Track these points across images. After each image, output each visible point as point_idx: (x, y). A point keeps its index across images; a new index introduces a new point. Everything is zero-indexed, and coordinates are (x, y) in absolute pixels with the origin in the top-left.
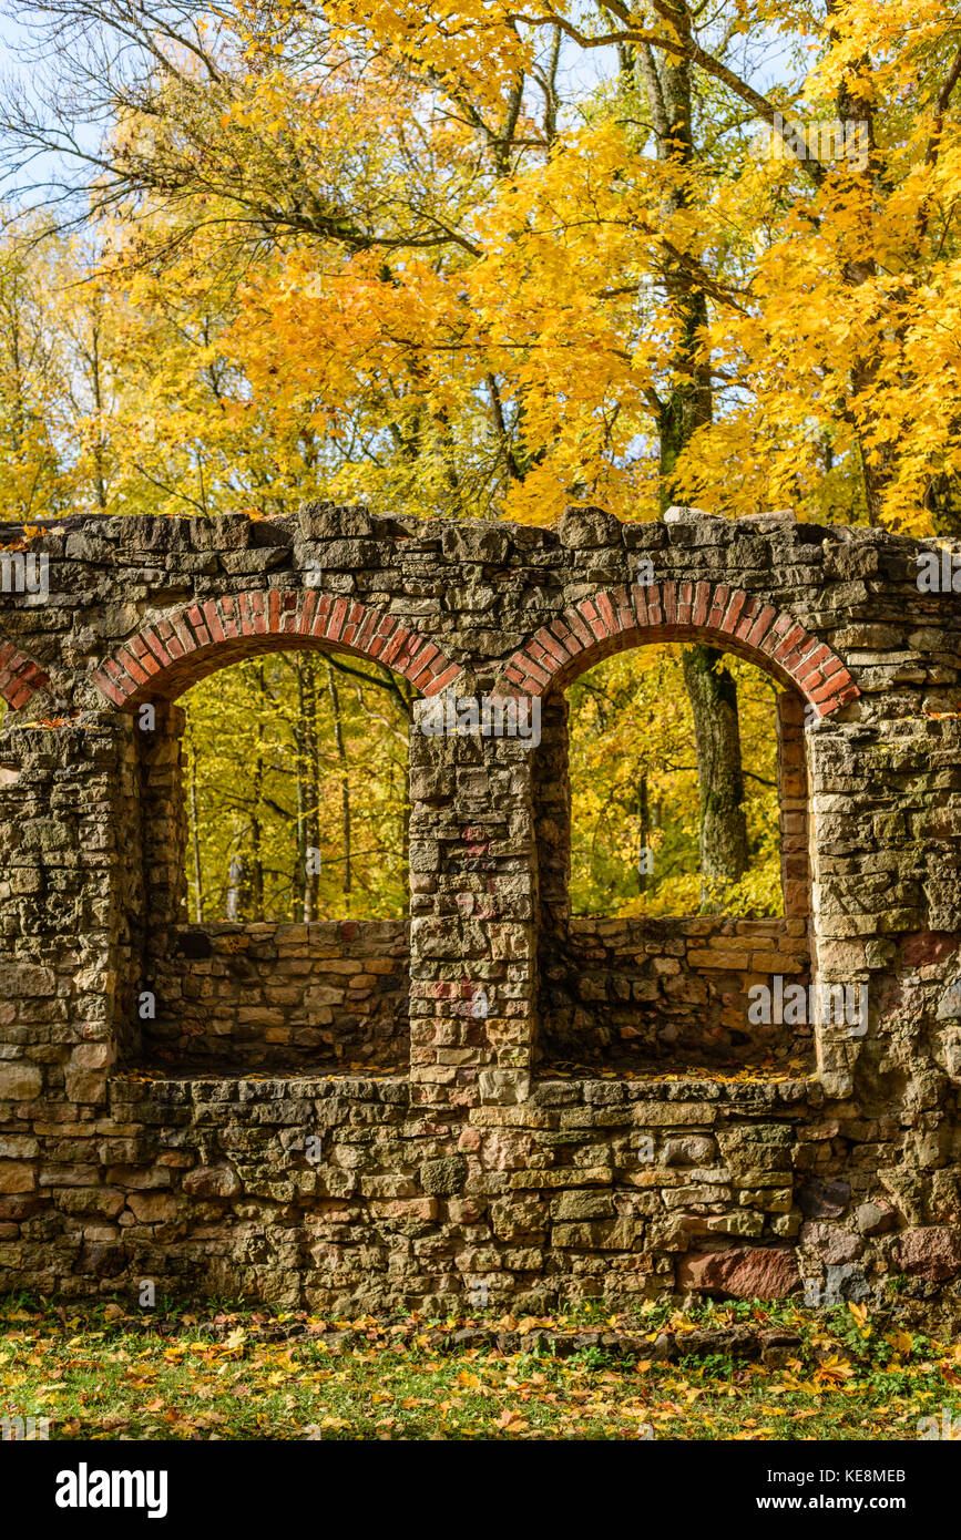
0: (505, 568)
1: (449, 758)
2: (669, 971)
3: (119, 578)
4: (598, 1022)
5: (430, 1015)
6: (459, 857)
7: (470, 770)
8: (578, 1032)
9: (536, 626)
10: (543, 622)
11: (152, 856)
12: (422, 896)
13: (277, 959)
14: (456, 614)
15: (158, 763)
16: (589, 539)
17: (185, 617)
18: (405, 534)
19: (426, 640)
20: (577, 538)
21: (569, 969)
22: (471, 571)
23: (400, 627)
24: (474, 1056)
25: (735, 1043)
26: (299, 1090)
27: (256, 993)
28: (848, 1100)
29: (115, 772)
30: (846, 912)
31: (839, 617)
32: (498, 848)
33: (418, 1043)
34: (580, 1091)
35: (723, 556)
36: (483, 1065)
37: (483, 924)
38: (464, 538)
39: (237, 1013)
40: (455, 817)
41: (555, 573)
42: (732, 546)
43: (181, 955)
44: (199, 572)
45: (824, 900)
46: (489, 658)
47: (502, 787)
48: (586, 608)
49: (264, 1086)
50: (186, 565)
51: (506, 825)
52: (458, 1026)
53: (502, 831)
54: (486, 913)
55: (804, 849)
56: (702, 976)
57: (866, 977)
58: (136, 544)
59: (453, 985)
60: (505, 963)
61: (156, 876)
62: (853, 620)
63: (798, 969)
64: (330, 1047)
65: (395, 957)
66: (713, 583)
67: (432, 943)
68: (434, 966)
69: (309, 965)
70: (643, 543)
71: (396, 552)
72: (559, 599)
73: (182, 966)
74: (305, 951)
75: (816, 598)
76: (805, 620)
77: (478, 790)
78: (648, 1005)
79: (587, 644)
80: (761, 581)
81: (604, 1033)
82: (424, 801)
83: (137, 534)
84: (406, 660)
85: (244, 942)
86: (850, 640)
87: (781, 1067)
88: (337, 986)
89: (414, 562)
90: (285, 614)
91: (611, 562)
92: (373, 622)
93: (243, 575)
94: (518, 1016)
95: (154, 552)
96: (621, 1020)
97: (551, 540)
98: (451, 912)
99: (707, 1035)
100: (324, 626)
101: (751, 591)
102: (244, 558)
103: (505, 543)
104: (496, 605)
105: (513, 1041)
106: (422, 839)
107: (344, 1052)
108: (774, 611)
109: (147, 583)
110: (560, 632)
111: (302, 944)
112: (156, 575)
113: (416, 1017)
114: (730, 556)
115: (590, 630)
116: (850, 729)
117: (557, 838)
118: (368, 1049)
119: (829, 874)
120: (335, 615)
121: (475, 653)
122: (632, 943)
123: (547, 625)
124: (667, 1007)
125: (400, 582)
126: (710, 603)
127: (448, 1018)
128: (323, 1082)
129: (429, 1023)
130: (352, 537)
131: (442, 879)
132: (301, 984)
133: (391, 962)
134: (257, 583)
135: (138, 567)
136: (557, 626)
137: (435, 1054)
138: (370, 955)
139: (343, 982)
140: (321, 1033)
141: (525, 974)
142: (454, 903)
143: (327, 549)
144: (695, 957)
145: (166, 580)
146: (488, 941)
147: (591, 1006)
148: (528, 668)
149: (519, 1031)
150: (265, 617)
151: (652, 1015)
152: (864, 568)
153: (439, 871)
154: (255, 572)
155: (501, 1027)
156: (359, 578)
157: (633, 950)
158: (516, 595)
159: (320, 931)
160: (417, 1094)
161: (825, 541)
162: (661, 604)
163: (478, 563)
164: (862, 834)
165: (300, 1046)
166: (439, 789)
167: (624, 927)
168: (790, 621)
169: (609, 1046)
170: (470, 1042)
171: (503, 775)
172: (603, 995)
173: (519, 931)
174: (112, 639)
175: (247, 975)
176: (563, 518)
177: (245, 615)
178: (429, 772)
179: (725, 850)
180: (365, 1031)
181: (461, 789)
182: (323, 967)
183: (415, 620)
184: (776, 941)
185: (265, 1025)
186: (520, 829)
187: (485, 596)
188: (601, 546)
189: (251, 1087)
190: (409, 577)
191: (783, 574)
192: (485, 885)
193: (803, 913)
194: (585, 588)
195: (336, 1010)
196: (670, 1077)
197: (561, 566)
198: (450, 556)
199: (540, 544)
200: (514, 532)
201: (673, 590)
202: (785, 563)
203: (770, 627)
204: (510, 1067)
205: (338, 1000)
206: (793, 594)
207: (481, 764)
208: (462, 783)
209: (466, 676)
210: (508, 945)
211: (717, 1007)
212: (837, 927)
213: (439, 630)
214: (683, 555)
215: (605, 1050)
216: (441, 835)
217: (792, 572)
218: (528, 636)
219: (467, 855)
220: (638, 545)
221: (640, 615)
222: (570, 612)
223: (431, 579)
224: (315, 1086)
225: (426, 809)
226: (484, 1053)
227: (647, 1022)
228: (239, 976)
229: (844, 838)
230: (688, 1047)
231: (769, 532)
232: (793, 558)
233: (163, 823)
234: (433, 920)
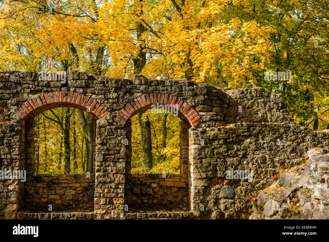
0: (120, 88)
1: (106, 134)
2: (155, 187)
3: (23, 87)
4: (138, 199)
5: (99, 197)
6: (108, 158)
7: (111, 137)
8: (133, 201)
9: (127, 103)
10: (129, 102)
11: (28, 157)
12: (98, 167)
13: (59, 183)
14: (108, 99)
15: (30, 133)
16: (140, 83)
17: (40, 97)
18: (95, 79)
19: (100, 105)
20: (138, 82)
21: (131, 186)
22: (112, 89)
23: (94, 102)
24: (110, 207)
25: (170, 204)
26: (66, 215)
27: (53, 191)
28: (199, 217)
29: (21, 135)
30: (199, 172)
31: (198, 104)
32: (117, 156)
33: (96, 204)
34: (136, 215)
35: (171, 88)
36: (112, 209)
37: (113, 174)
38: (110, 81)
39: (48, 197)
40: (107, 148)
41: (132, 90)
42: (174, 86)
43: (34, 182)
44: (44, 86)
45: (194, 169)
46: (116, 110)
47: (119, 141)
48: (139, 99)
49: (57, 215)
50: (40, 84)
51: (119, 150)
52: (106, 200)
53: (119, 152)
54: (114, 172)
55: (187, 158)
56: (163, 188)
57: (203, 188)
58: (28, 79)
59: (106, 189)
60: (118, 184)
61: (29, 162)
62: (201, 104)
63: (185, 186)
64: (72, 205)
65: (88, 183)
66: (169, 94)
67: (101, 179)
68: (101, 185)
69: (67, 185)
70: (153, 84)
71: (94, 84)
72: (133, 96)
73: (35, 185)
74: (66, 181)
75: (193, 99)
76: (190, 104)
77: (113, 142)
78: (150, 195)
79: (139, 107)
80: (180, 94)
81: (139, 201)
82: (99, 144)
83: (28, 76)
84: (95, 110)
85: (51, 178)
86: (200, 109)
87: (181, 209)
88: (74, 190)
89: (98, 86)
90: (65, 97)
91: (145, 88)
92: (87, 100)
93: (55, 87)
94: (121, 197)
95: (32, 81)
96: (143, 198)
97: (131, 83)
98: (106, 171)
99: (164, 202)
100: (75, 101)
101: (178, 97)
102: (55, 83)
103: (120, 83)
104: (118, 97)
105: (120, 203)
106: (99, 153)
107: (75, 206)
108: (183, 101)
109: (30, 88)
110: (133, 104)
111: (65, 179)
112: (33, 87)
113: (96, 197)
114: (173, 88)
115: (140, 104)
116: (200, 130)
117: (129, 154)
118: (81, 205)
119: (195, 163)
120: (78, 98)
121: (112, 109)
122: (146, 180)
123: (130, 103)
124: (155, 195)
125: (94, 91)
126: (168, 99)
127: (104, 197)
128: (72, 213)
129: (99, 199)
130: (83, 79)
131: (104, 163)
132: (65, 189)
133: (87, 184)
134: (58, 90)
135: (28, 84)
136: (132, 103)
137: (101, 206)
138: (82, 182)
139: (75, 189)
140: (69, 201)
141: (123, 187)
142: (106, 169)
143: (76, 82)
144: (161, 183)
145: (35, 88)
146: (114, 179)
147: (136, 195)
148: (125, 113)
149: (121, 201)
150: (60, 98)
151: (151, 197)
152: (203, 92)
153: (103, 161)
154: (58, 87)
155: (117, 200)
156: (84, 89)
157: (147, 181)
158: (123, 95)
159: (70, 176)
160: (96, 216)
161: (195, 86)
162: (157, 99)
163: (114, 87)
164: (203, 154)
165: (64, 205)
166: (103, 141)
167: (145, 176)
168: (186, 104)
169: (140, 204)
170: (109, 204)
171: (119, 138)
172: (139, 192)
173: (122, 176)
174: (21, 102)
175: (51, 187)
176: (134, 77)
177: (55, 97)
178: (101, 137)
179: (147, 161)
180: (80, 201)
181: (109, 141)
182: (70, 185)
183: (98, 100)
184: (180, 179)
185: (55, 199)
186: (123, 151)
187: (115, 95)
188: (143, 85)
189: (54, 215)
190: (97, 90)
191: (185, 93)
192: (114, 165)
193: (187, 173)
194: (139, 94)
195: (73, 196)
196: (157, 212)
197: (133, 89)
198: (107, 85)
199: (129, 83)
200: (122, 80)
201: (160, 96)
202: (186, 90)
203: (182, 105)
204: (119, 209)
205: (74, 193)
206: (187, 98)
207: (114, 135)
208: (109, 140)
209: (110, 114)
210: (119, 179)
211: (166, 195)
212: (197, 176)
213: (104, 103)
214: (162, 88)
215: (139, 205)
216: (104, 153)
217: (187, 93)
218: (125, 105)
219: (110, 158)
220: (152, 85)
221: (152, 101)
222: (135, 100)
223: (102, 90)
224: (70, 215)
225: (100, 146)
226: (113, 206)
227: (150, 199)
228: (49, 187)
229: (199, 155)
230: (159, 205)
231: (182, 83)
232: (188, 89)
233: (31, 149)
234: (101, 173)
